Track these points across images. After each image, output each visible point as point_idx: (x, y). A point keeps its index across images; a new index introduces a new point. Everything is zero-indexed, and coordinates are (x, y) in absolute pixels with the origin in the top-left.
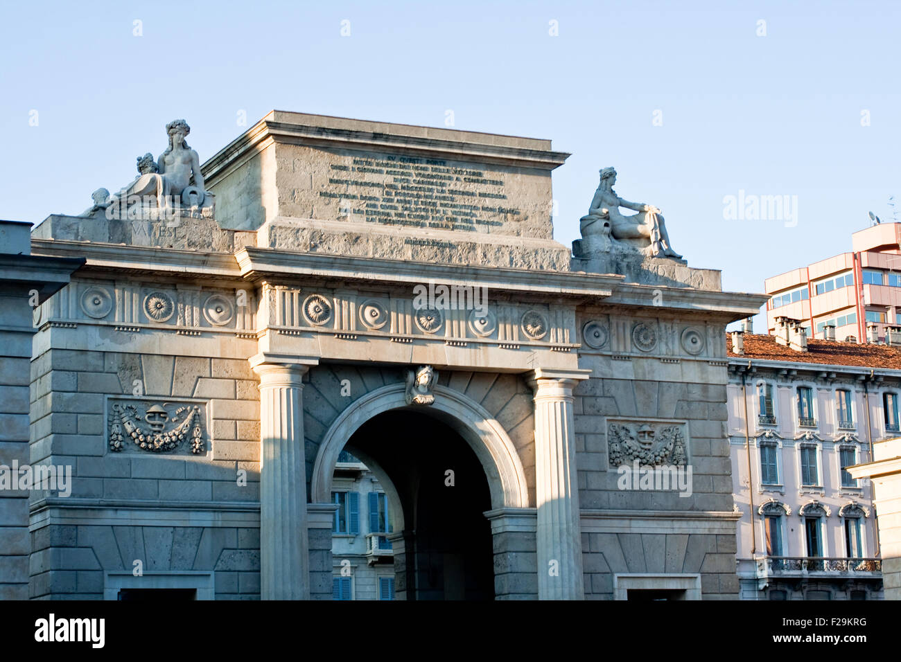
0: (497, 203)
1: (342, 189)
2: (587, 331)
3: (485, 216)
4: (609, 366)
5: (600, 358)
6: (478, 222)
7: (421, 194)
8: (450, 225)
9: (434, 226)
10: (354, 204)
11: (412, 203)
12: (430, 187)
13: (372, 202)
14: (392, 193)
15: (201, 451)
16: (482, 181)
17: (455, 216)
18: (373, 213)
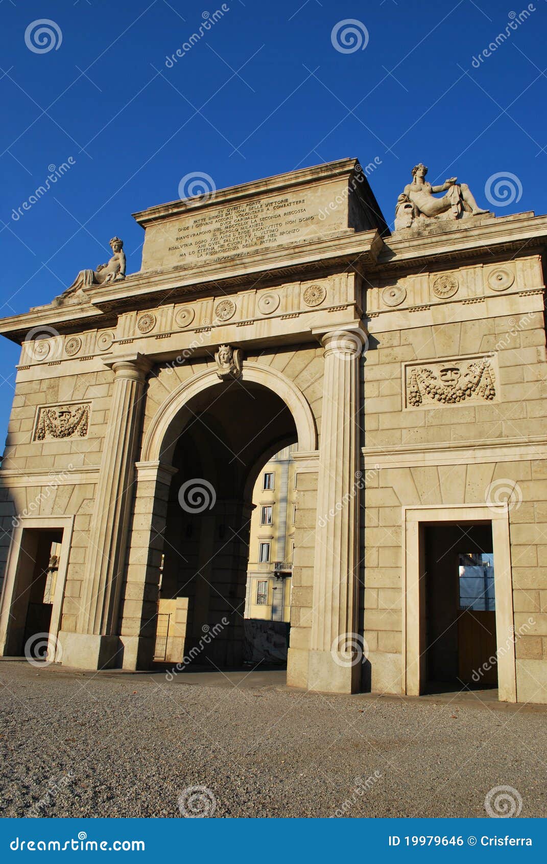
0: (299, 216)
1: (184, 241)
4: (406, 318)
6: (282, 234)
7: (239, 228)
8: (258, 242)
9: (246, 246)
10: (191, 249)
11: (232, 236)
12: (247, 221)
13: (203, 243)
14: (218, 233)
15: (83, 434)
16: (288, 205)
17: (263, 235)
18: (203, 251)
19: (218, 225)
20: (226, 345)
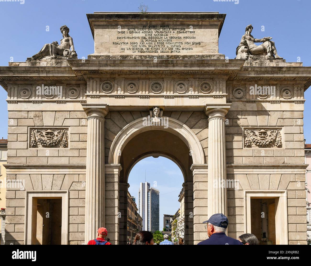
0: (192, 40)
1: (123, 40)
2: (235, 92)
3: (187, 46)
4: (245, 105)
5: (241, 102)
6: (183, 49)
7: (158, 40)
8: (170, 51)
9: (163, 52)
10: (128, 46)
11: (153, 43)
12: (162, 36)
13: (136, 44)
14: (144, 40)
15: (66, 146)
16: (185, 32)
17: (172, 47)
18: (136, 49)
19: (144, 35)
20: (158, 107)
